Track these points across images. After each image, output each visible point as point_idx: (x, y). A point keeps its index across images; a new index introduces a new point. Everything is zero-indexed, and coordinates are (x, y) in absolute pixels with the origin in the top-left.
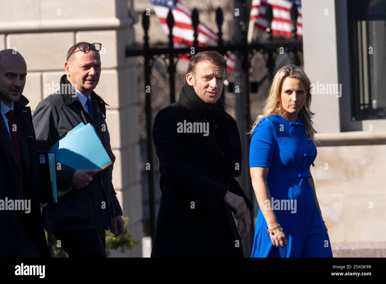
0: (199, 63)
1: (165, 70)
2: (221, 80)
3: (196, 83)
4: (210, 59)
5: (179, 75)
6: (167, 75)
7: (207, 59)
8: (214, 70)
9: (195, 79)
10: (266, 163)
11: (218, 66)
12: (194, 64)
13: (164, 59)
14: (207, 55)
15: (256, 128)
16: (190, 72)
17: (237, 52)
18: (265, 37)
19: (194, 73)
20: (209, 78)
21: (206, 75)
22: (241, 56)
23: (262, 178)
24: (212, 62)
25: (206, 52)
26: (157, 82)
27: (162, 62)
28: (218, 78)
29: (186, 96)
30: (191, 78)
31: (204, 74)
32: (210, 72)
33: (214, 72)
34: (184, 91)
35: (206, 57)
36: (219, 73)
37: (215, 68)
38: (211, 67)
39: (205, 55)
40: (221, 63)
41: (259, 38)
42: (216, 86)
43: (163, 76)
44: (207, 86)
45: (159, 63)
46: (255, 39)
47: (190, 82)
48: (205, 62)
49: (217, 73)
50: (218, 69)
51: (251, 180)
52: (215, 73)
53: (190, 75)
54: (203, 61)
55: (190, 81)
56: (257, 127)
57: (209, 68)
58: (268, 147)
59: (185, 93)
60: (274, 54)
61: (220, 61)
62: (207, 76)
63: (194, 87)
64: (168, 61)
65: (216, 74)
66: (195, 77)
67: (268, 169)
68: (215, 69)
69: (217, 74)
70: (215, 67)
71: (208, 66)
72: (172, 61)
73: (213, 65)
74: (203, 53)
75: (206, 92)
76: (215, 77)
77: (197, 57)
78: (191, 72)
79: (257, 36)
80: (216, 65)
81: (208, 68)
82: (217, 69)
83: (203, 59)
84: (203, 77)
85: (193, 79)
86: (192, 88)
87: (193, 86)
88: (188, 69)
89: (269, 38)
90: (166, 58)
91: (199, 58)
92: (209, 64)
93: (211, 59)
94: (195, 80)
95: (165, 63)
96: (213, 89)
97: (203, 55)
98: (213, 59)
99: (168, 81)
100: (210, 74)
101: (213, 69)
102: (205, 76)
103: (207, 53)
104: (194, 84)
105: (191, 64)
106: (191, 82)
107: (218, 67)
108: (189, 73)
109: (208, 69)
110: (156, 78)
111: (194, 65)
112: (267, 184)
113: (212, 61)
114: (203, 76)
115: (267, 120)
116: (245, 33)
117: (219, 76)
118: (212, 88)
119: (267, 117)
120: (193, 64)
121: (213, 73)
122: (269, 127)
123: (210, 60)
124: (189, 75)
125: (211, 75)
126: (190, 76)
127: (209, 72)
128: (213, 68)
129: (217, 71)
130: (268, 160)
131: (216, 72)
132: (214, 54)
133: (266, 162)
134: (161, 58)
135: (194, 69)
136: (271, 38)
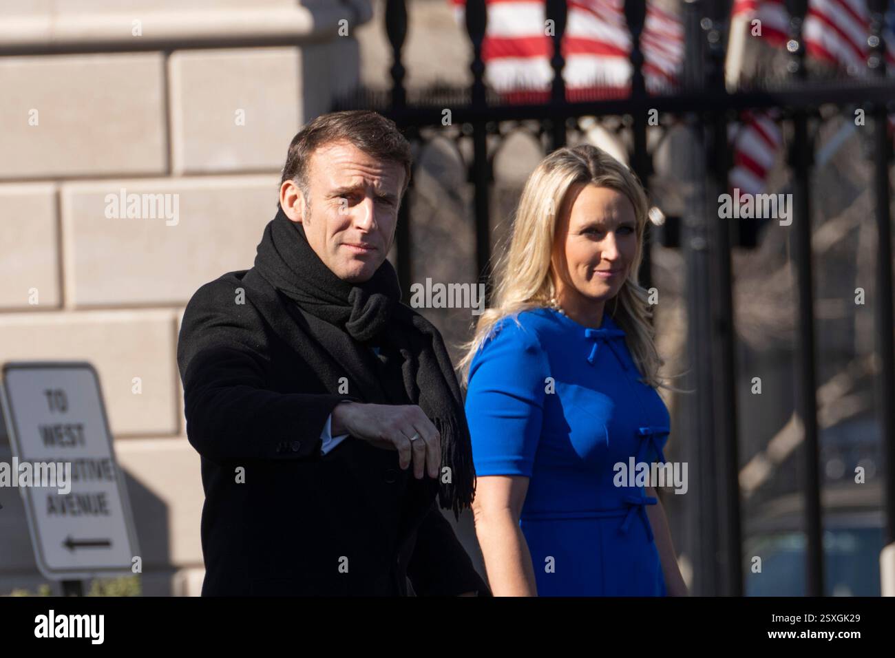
0: (319, 151)
1: (458, 176)
2: (390, 203)
3: (309, 214)
4: (354, 138)
5: (504, 192)
6: (467, 193)
7: (347, 137)
8: (367, 172)
9: (306, 199)
10: (518, 464)
11: (380, 161)
12: (303, 150)
13: (456, 141)
14: (347, 124)
15: (480, 352)
16: (291, 178)
17: (691, 118)
18: (782, 68)
19: (305, 182)
20: (352, 198)
21: (343, 188)
22: (706, 132)
23: (506, 510)
24: (363, 149)
25: (344, 113)
26: (433, 215)
27: (450, 150)
28: (381, 198)
29: (280, 255)
30: (294, 198)
31: (336, 185)
32: (353, 180)
33: (367, 180)
34: (272, 239)
35: (343, 132)
36: (384, 182)
37: (369, 166)
38: (358, 164)
39: (339, 125)
40: (391, 150)
41: (763, 73)
42: (373, 226)
43: (453, 195)
44: (345, 226)
45: (440, 154)
46: (750, 74)
47: (292, 209)
48: (338, 147)
49: (375, 183)
50: (379, 171)
51: (474, 518)
52: (369, 182)
53: (290, 188)
54: (333, 145)
55: (291, 205)
56: (488, 348)
57: (352, 166)
58: (522, 409)
59: (274, 245)
60: (812, 125)
61: (387, 144)
62: (345, 191)
63: (304, 224)
64: (467, 146)
65: (373, 185)
66: (306, 194)
67: (525, 482)
68: (369, 169)
69: (378, 184)
70: (372, 163)
71: (349, 160)
72: (480, 147)
73: (363, 158)
74: (336, 118)
75: (342, 244)
76: (369, 197)
77: (316, 131)
78: (296, 178)
79: (757, 68)
80: (373, 156)
81: (347, 165)
82: (377, 168)
83: (332, 138)
84: (333, 194)
85: (300, 201)
86: (297, 227)
87: (300, 223)
88: (286, 167)
89: (794, 74)
90: (461, 135)
91: (322, 133)
92: (350, 154)
93: (359, 138)
94: (308, 205)
95: (460, 152)
96: (363, 234)
97: (332, 122)
98: (365, 138)
99: (468, 211)
100: (355, 186)
101: (365, 168)
102: (337, 192)
103: (346, 117)
104: (303, 216)
105: (296, 152)
106: (295, 209)
107: (379, 164)
108: (289, 182)
109: (349, 168)
110: (426, 201)
111: (305, 155)
112: (523, 527)
113: (362, 143)
114: (333, 192)
115: (518, 322)
116: (719, 58)
117: (382, 193)
118: (362, 231)
119: (516, 315)
120: (300, 154)
121: (364, 181)
122: (527, 347)
123: (354, 140)
124: (288, 185)
125: (356, 188)
126: (293, 189)
127: (351, 180)
128: (363, 165)
129: (376, 177)
130: (523, 452)
131: (373, 180)
132: (369, 122)
133: (520, 458)
134: (446, 138)
135: (305, 169)
136: (802, 73)
